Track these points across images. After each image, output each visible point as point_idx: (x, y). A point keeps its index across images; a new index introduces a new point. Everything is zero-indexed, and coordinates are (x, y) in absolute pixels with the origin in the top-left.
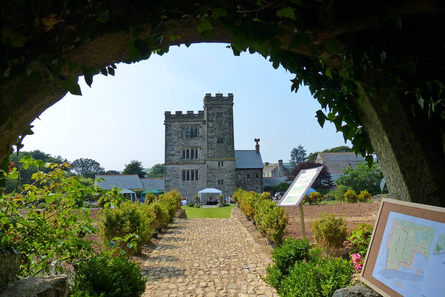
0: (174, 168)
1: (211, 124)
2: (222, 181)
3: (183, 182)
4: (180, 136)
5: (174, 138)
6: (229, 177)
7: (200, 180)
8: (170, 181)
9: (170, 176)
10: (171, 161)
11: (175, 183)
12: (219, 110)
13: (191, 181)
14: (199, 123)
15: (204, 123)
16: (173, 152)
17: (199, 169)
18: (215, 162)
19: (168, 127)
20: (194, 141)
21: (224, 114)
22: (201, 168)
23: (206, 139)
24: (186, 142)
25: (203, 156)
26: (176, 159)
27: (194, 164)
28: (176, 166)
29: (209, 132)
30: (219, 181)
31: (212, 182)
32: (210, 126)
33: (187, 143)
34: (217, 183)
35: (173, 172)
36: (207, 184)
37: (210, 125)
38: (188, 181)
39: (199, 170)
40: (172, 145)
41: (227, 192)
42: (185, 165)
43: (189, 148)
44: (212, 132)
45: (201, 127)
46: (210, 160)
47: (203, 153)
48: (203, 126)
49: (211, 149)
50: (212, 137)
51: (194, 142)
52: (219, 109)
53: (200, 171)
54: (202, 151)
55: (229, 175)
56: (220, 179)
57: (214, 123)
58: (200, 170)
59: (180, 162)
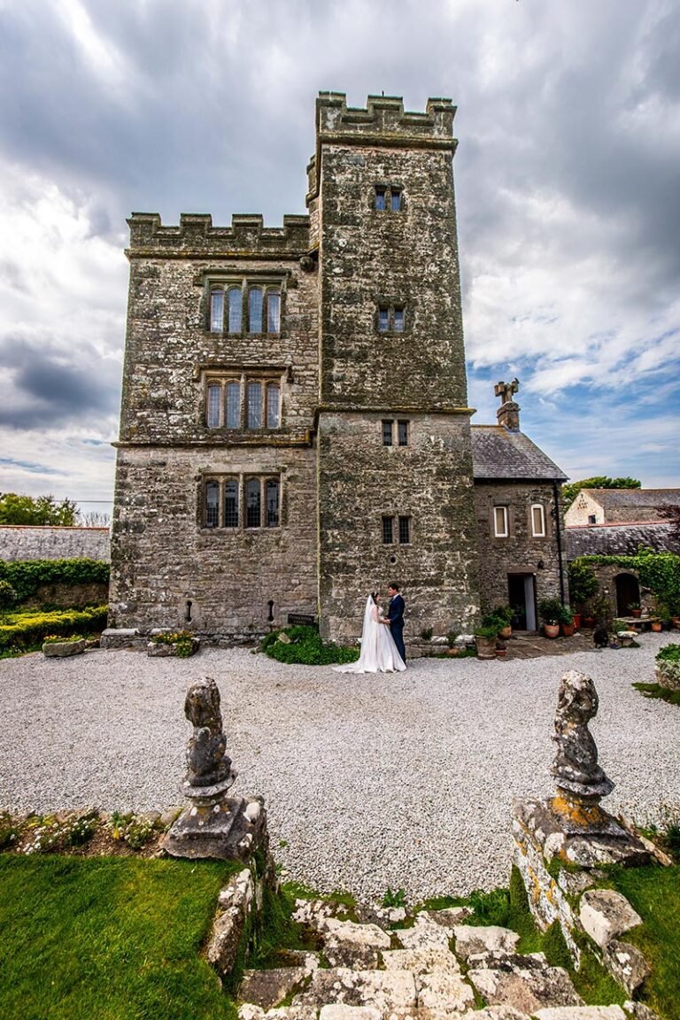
0: (164, 464)
1: (343, 233)
2: (404, 520)
3: (203, 535)
4: (197, 321)
5: (170, 330)
6: (438, 499)
7: (285, 522)
8: (139, 528)
9: (140, 503)
10: (149, 434)
11: (165, 539)
12: (386, 174)
13: (242, 528)
14: (287, 266)
15: (310, 268)
16: (162, 393)
17: (284, 470)
18: (364, 423)
19: (141, 282)
20: (261, 344)
21: (410, 193)
22: (291, 464)
23: (316, 336)
24: (223, 348)
25: (301, 412)
26: (175, 425)
27: (260, 450)
28: (172, 456)
29: (337, 270)
30: (387, 520)
31: (352, 526)
32: (341, 242)
33: (231, 353)
34: (376, 534)
35: (158, 486)
36: (323, 537)
37: (339, 236)
38: (229, 529)
39: (283, 477)
40: (157, 361)
41: (429, 583)
42: (214, 453)
43: (239, 377)
44: (348, 272)
45: (297, 283)
46: (342, 411)
47: (303, 399)
48: (306, 280)
49: (345, 356)
50: (351, 298)
51: (264, 347)
52: (385, 168)
53: (289, 479)
54: (295, 388)
55: (441, 491)
56: (391, 509)
57: (362, 230)
58: (289, 474)
59: (191, 439)
